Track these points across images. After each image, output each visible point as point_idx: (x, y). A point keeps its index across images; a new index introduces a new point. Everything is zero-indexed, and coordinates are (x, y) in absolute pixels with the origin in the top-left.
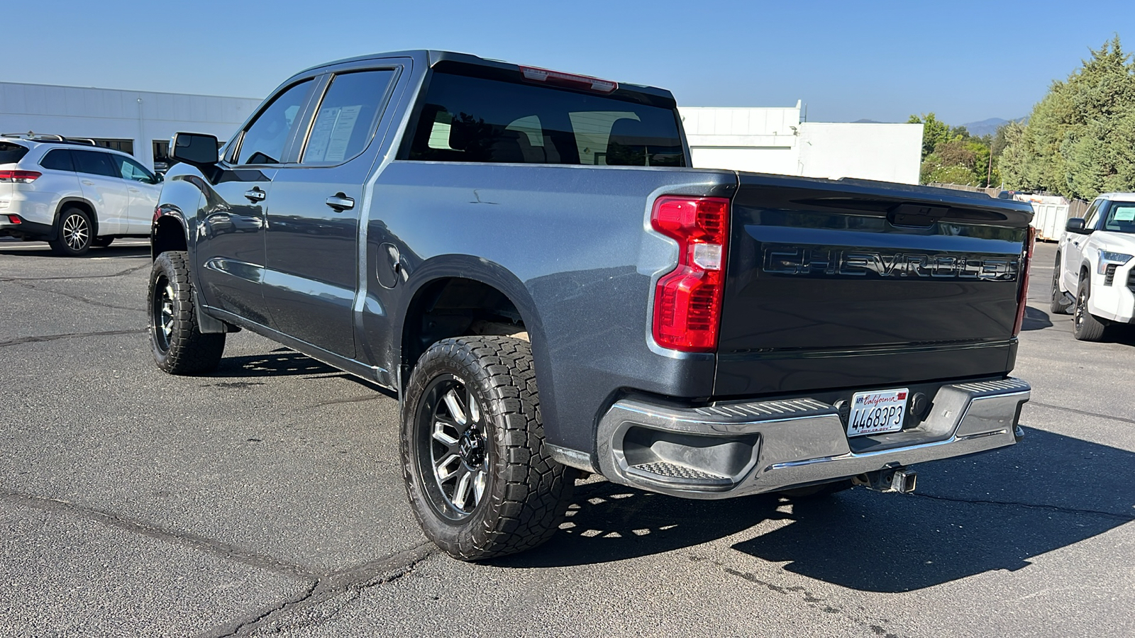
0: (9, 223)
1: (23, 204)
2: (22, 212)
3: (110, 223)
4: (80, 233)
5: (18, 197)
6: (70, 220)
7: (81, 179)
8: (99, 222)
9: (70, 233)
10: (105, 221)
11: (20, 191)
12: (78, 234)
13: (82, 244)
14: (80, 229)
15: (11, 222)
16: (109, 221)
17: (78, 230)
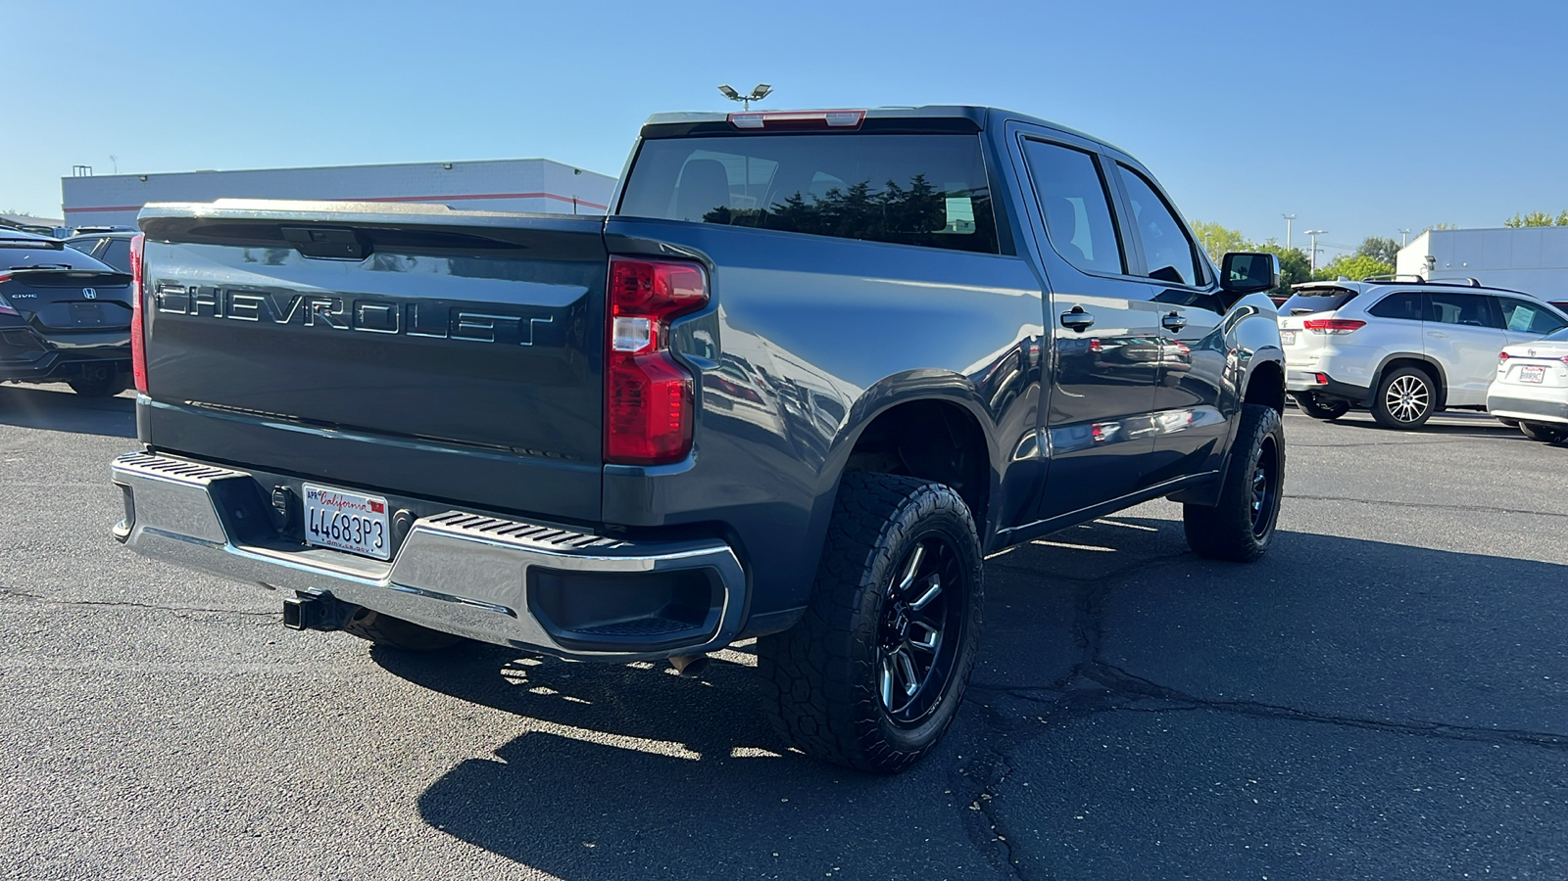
0: (1316, 384)
1: (1333, 361)
2: (1330, 370)
3: (1469, 389)
4: (1414, 401)
5: (1326, 351)
6: (1400, 383)
7: (1426, 330)
8: (1448, 387)
9: (1398, 399)
10: (1461, 387)
11: (1333, 344)
12: (1411, 402)
13: (1415, 414)
14: (1415, 395)
15: (1318, 382)
16: (1467, 386)
17: (1411, 395)
